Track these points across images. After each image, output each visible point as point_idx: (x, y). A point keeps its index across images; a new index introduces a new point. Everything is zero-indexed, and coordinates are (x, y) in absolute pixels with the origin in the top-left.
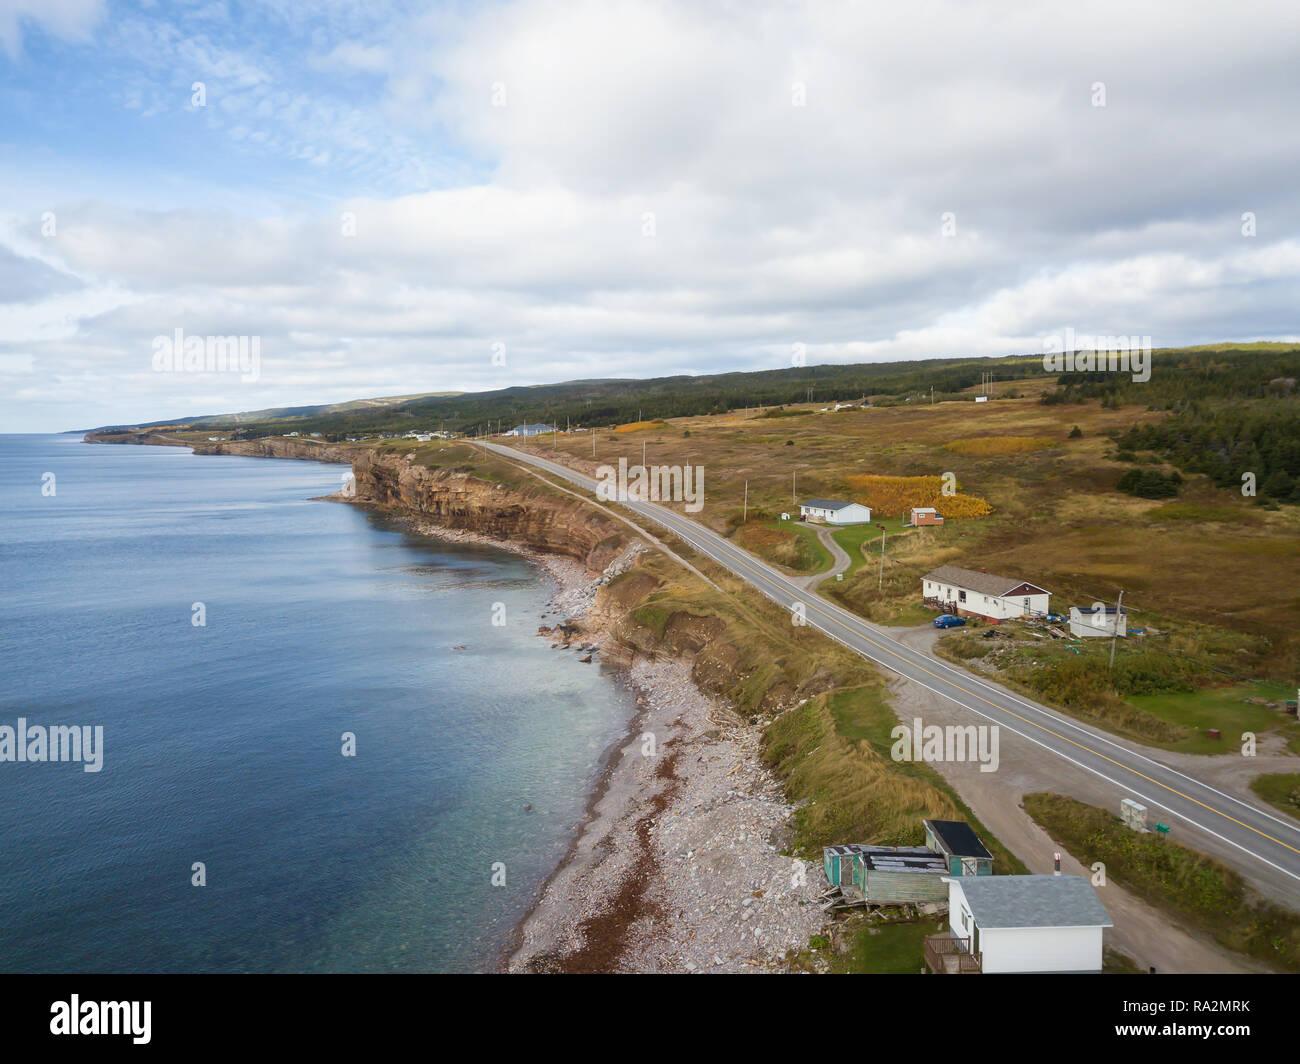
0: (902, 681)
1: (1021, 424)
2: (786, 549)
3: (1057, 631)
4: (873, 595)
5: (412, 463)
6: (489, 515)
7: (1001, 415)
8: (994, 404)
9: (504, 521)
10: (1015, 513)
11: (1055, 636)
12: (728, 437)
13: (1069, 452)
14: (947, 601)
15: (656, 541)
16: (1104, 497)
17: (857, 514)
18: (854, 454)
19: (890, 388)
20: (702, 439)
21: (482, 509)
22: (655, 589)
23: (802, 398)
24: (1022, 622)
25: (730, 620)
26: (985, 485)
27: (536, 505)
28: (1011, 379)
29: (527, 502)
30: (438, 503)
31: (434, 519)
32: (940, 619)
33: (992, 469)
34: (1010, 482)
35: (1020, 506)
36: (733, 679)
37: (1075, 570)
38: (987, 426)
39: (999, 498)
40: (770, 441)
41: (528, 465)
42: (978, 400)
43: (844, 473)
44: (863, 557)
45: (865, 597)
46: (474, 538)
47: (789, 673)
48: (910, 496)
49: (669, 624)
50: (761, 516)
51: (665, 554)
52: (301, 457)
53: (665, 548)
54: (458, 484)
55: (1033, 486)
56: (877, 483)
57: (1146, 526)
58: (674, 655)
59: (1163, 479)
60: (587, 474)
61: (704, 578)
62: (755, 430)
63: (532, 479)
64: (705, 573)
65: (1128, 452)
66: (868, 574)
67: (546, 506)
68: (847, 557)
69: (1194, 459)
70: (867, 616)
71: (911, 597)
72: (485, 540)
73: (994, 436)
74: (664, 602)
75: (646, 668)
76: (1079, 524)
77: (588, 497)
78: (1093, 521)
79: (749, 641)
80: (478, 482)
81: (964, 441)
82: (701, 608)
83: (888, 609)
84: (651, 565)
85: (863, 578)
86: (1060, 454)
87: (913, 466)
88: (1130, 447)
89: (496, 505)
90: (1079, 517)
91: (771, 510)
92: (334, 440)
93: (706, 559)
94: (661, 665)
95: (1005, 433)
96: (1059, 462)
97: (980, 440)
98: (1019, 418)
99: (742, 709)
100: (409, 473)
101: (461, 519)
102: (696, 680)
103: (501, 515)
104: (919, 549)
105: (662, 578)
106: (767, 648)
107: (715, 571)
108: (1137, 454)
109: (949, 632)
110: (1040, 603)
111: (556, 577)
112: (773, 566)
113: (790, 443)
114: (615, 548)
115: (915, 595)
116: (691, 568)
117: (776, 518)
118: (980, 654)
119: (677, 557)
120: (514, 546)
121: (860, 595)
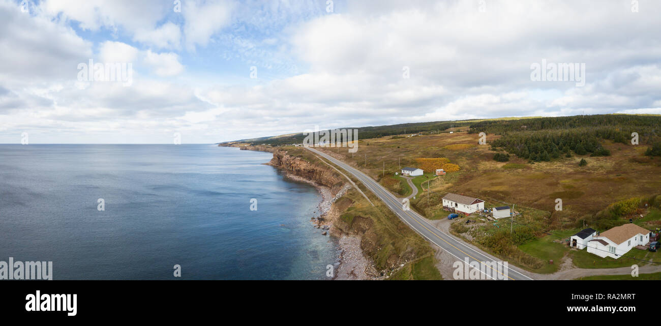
0: (440, 251)
1: (464, 140)
2: (397, 186)
3: (489, 218)
4: (426, 205)
5: (287, 154)
6: (306, 171)
7: (458, 137)
8: (455, 134)
9: (310, 174)
10: (467, 169)
11: (489, 220)
12: (380, 145)
13: (479, 148)
14: (451, 207)
15: (354, 184)
16: (490, 162)
17: (419, 172)
18: (417, 151)
19: (426, 129)
20: (373, 146)
21: (304, 169)
22: (351, 204)
23: (402, 133)
24: (476, 214)
25: (375, 220)
26: (457, 160)
27: (319, 169)
28: (458, 126)
29: (316, 168)
30: (293, 167)
31: (291, 172)
32: (450, 215)
33: (458, 155)
34: (464, 158)
35: (467, 166)
36: (375, 249)
37: (488, 189)
38: (454, 141)
39: (462, 164)
40: (393, 147)
41: (318, 155)
42: (451, 133)
43: (415, 158)
44: (422, 189)
45: (423, 206)
46: (301, 179)
47: (396, 249)
48: (435, 165)
49: (354, 221)
50: (388, 174)
51: (356, 189)
52: (265, 151)
53: (356, 187)
54: (298, 161)
55: (471, 159)
56: (425, 160)
57: (503, 171)
58: (355, 234)
59: (504, 155)
60: (335, 158)
61: (369, 200)
62: (388, 142)
63: (318, 160)
64: (369, 198)
65: (494, 148)
66: (424, 196)
67: (322, 169)
68: (417, 189)
69: (511, 149)
70: (424, 215)
71: (439, 206)
72: (305, 180)
73: (457, 144)
74: (352, 212)
75: (345, 239)
76: (485, 172)
77: (335, 166)
78: (489, 170)
79: (382, 232)
80: (303, 161)
81: (449, 146)
82: (366, 214)
83: (431, 212)
84: (351, 194)
85: (422, 198)
86: (477, 149)
87: (435, 154)
88: (495, 146)
89: (308, 168)
90: (485, 169)
91: (392, 171)
92: (274, 146)
93: (370, 192)
94: (351, 238)
95: (460, 143)
96: (477, 151)
97: (453, 145)
98: (463, 138)
99: (378, 267)
100: (286, 157)
101: (299, 173)
102: (362, 248)
103: (309, 172)
104: (439, 184)
105: (354, 200)
106: (388, 236)
107: (373, 197)
108: (497, 148)
109: (453, 221)
110: (481, 205)
111: (322, 195)
112: (393, 194)
113: (399, 147)
114: (340, 186)
115: (440, 204)
116: (365, 196)
117: (393, 174)
118: (466, 231)
119: (360, 191)
120: (312, 182)
121: (421, 205)
